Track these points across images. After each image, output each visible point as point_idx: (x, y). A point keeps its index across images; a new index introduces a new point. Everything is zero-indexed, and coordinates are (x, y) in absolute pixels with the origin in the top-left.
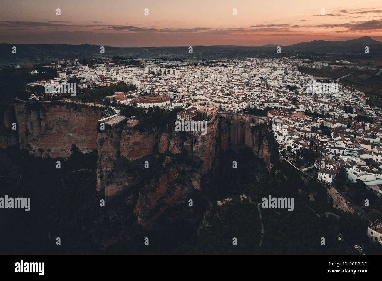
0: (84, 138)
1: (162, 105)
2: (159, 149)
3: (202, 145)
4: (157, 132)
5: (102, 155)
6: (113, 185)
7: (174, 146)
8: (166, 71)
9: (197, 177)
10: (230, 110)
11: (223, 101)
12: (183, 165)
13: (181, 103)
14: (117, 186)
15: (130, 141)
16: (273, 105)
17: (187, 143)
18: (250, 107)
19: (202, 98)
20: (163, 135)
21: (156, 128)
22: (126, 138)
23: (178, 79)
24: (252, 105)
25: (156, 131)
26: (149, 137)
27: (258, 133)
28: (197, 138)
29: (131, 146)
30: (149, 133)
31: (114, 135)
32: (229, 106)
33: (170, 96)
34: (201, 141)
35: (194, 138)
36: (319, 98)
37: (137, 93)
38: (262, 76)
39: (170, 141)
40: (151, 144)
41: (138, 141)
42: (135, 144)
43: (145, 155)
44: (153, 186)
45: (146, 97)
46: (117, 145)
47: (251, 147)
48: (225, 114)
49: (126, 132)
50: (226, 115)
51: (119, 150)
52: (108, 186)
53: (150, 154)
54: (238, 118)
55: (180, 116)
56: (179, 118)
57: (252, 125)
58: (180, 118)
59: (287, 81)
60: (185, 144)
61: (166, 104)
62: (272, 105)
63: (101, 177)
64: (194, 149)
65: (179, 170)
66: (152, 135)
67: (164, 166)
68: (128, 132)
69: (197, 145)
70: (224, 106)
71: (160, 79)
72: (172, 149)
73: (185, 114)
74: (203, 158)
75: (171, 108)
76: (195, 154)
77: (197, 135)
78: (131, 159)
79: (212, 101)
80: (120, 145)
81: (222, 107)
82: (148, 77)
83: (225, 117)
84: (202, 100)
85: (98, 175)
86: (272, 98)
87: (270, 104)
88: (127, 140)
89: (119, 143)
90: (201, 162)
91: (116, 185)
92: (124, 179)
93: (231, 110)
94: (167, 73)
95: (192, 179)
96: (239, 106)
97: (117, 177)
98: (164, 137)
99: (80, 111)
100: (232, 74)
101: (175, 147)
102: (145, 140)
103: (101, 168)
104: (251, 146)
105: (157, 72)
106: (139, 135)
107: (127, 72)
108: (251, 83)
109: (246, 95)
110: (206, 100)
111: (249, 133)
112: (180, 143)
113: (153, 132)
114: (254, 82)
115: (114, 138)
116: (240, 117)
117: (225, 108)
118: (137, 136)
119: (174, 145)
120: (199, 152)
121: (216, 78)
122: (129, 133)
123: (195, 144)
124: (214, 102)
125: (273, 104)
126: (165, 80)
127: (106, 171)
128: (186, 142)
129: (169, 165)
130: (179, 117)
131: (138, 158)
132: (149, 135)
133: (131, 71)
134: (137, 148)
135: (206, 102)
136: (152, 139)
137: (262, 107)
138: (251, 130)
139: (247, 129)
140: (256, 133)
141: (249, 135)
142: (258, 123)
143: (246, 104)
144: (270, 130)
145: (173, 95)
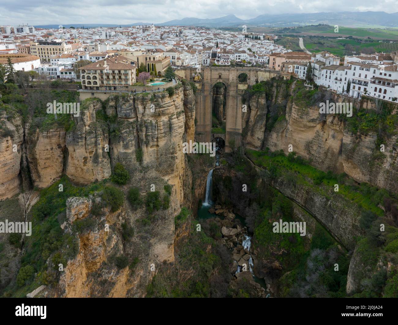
1: (23, 69)
7: (85, 162)
16: (240, 56)
17: (126, 147)
23: (42, 36)
27: (263, 101)
28: (151, 129)
33: (37, 54)
34: (163, 135)
35: (144, 129)
48: (183, 72)
50: (185, 73)
54: (211, 76)
55: (92, 76)
57: (242, 87)
58: (92, 81)
60: (119, 149)
61: (33, 66)
62: (238, 58)
64: (147, 159)
66: (7, 141)
71: (5, 37)
72: (79, 170)
74: (170, 177)
76: (149, 172)
77: (150, 119)
87: (236, 55)
93: (185, 64)
98: (47, 140)
101: (90, 164)
104: (239, 130)
111: (237, 103)
112: (103, 149)
116: (217, 73)
117: (174, 60)
119: (85, 159)
121: (108, 36)
123: (147, 146)
125: (239, 54)
128: (121, 143)
137: (224, 61)
138: (241, 97)
139: (232, 96)
140: (258, 100)
141: (237, 109)
142: (257, 81)
143: (199, 57)
144: (309, 86)
145: (43, 51)
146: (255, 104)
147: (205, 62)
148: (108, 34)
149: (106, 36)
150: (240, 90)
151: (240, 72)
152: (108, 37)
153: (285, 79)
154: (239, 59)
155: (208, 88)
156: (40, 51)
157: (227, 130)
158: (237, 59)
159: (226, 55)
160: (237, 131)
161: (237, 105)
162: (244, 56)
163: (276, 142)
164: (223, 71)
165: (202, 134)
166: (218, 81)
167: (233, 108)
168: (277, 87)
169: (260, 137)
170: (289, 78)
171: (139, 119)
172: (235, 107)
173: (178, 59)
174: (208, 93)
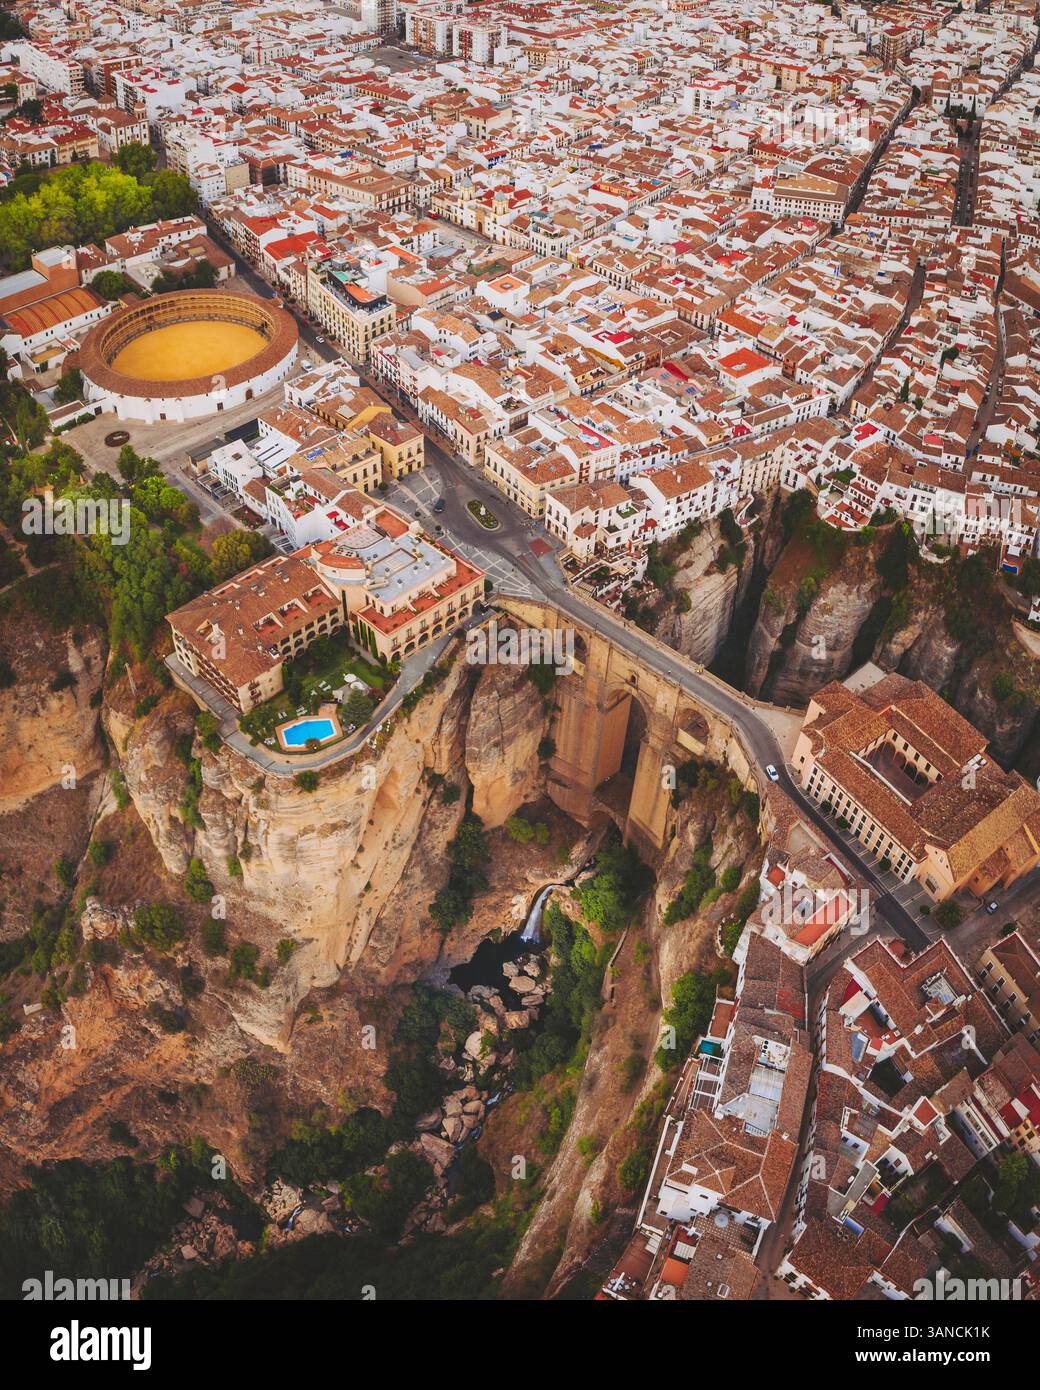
1: (220, 406)
3: (288, 875)
4: (96, 670)
10: (599, 550)
11: (573, 459)
12: (185, 948)
13: (297, 437)
18: (783, 478)
21: (89, 647)
24: (792, 473)
25: (88, 669)
28: (256, 838)
32: (604, 521)
33: (318, 304)
34: (280, 859)
48: (537, 610)
50: (543, 615)
54: (609, 663)
55: (183, 649)
57: (690, 743)
58: (185, 658)
60: (201, 839)
61: (249, 394)
62: (918, 503)
64: (249, 882)
65: (164, 969)
66: (60, 698)
69: (259, 867)
70: (562, 519)
75: (225, 473)
79: (503, 452)
81: (553, 520)
83: (539, 626)
93: (610, 544)
104: (656, 838)
111: (660, 778)
112: (173, 818)
117: (566, 530)
123: (247, 863)
124: (511, 458)
128: (204, 833)
132: (44, 701)
137: (854, 505)
139: (653, 748)
141: (658, 788)
142: (725, 760)
143: (748, 471)
147: (791, 481)
150: (681, 746)
151: (688, 703)
155: (593, 687)
156: (323, 302)
159: (870, 482)
164: (644, 672)
165: (565, 786)
166: (627, 687)
171: (244, 802)
172: (656, 780)
173: (585, 530)
174: (594, 702)
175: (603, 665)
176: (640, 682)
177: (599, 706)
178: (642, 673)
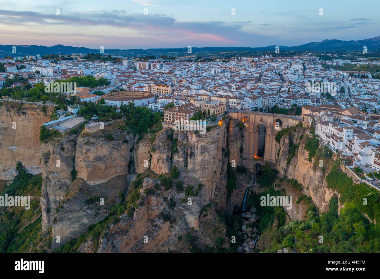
0: (32, 153)
1: (143, 103)
2: (136, 168)
3: (202, 159)
4: (133, 141)
5: (48, 178)
6: (64, 222)
7: (158, 162)
8: (152, 66)
9: (193, 210)
10: (242, 109)
11: (231, 95)
12: (171, 192)
13: (170, 99)
14: (69, 225)
15: (89, 155)
16: (303, 101)
17: (179, 157)
18: (269, 105)
19: (200, 93)
20: (143, 146)
21: (131, 135)
22: (84, 151)
23: (166, 73)
24: (271, 103)
25: (131, 140)
26: (120, 149)
27: (287, 141)
28: (194, 149)
29: (92, 162)
30: (121, 142)
31: (65, 146)
32: (241, 103)
33: (155, 92)
34: (201, 154)
36: (355, 96)
37: (109, 89)
38: (277, 70)
39: (152, 154)
40: (123, 159)
41: (103, 154)
42: (98, 159)
43: (113, 176)
44: (123, 225)
45: (121, 94)
46: (71, 161)
47: (274, 162)
48: (236, 114)
49: (84, 140)
50: (237, 115)
51: (75, 169)
52: (56, 224)
53: (123, 174)
55: (169, 115)
56: (166, 118)
57: (277, 128)
58: (169, 118)
59: (311, 76)
60: (176, 158)
61: (149, 101)
62: (300, 102)
63: (48, 211)
64: (190, 166)
65: (165, 199)
66: (125, 145)
67: (143, 194)
68: (86, 141)
69: (193, 160)
70: (233, 103)
71: (143, 74)
72: (156, 166)
73: (176, 112)
74: (203, 179)
75: (154, 106)
76: (190, 174)
77: (194, 143)
78: (92, 183)
79: (216, 97)
80: (75, 161)
81: (231, 104)
82: (127, 72)
83: (236, 118)
84: (200, 95)
85: (43, 207)
86: (299, 93)
87: (298, 100)
88: (86, 153)
89: (73, 159)
90: (201, 186)
91: (68, 223)
92: (82, 213)
93: (244, 108)
94: (152, 67)
95: (185, 213)
96: (255, 102)
97: (70, 211)
98: (144, 148)
99: (24, 114)
100: (237, 69)
101: (160, 163)
102: (114, 153)
103: (47, 196)
104: (273, 160)
105: (140, 67)
106: (104, 146)
107: (100, 67)
108: (263, 77)
109: (263, 89)
110: (206, 95)
111: (272, 140)
112: (168, 156)
113: (126, 141)
114: (267, 77)
115: (66, 150)
116: (259, 117)
117: (235, 105)
118: (101, 147)
119: (159, 160)
120: (197, 170)
121: (216, 72)
122: (88, 143)
123: (191, 158)
124: (218, 97)
125: (302, 100)
126: (149, 75)
127: (55, 202)
128: (177, 154)
129: (150, 192)
130: (167, 116)
131: (103, 181)
132: (120, 146)
133: (106, 66)
134: (101, 165)
135: (206, 97)
136: (125, 151)
137: (287, 105)
138: (275, 136)
139: (269, 135)
140: (284, 140)
141: (272, 145)
142: (288, 126)
143: (264, 101)
144: (310, 134)
145: (158, 91)
146: (282, 143)
147: (271, 105)
148: (217, 71)
149: (215, 72)
150: (276, 131)
151: (276, 118)
152: (216, 74)
153: (304, 126)
154: (302, 104)
155: (252, 127)
156: (157, 90)
157: (265, 159)
158: (299, 104)
159: (289, 100)
160: (272, 161)
161: (272, 142)
162: (308, 101)
163: (291, 173)
164: (264, 116)
165: (246, 160)
166: (260, 123)
167: (270, 144)
168: (298, 132)
169: (284, 168)
170: (306, 126)
171: (189, 143)
172: (271, 143)
173: (238, 104)
174: (252, 131)
175: (254, 120)
176: (263, 120)
177: (253, 131)
178: (263, 117)
